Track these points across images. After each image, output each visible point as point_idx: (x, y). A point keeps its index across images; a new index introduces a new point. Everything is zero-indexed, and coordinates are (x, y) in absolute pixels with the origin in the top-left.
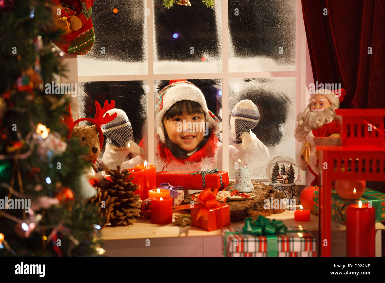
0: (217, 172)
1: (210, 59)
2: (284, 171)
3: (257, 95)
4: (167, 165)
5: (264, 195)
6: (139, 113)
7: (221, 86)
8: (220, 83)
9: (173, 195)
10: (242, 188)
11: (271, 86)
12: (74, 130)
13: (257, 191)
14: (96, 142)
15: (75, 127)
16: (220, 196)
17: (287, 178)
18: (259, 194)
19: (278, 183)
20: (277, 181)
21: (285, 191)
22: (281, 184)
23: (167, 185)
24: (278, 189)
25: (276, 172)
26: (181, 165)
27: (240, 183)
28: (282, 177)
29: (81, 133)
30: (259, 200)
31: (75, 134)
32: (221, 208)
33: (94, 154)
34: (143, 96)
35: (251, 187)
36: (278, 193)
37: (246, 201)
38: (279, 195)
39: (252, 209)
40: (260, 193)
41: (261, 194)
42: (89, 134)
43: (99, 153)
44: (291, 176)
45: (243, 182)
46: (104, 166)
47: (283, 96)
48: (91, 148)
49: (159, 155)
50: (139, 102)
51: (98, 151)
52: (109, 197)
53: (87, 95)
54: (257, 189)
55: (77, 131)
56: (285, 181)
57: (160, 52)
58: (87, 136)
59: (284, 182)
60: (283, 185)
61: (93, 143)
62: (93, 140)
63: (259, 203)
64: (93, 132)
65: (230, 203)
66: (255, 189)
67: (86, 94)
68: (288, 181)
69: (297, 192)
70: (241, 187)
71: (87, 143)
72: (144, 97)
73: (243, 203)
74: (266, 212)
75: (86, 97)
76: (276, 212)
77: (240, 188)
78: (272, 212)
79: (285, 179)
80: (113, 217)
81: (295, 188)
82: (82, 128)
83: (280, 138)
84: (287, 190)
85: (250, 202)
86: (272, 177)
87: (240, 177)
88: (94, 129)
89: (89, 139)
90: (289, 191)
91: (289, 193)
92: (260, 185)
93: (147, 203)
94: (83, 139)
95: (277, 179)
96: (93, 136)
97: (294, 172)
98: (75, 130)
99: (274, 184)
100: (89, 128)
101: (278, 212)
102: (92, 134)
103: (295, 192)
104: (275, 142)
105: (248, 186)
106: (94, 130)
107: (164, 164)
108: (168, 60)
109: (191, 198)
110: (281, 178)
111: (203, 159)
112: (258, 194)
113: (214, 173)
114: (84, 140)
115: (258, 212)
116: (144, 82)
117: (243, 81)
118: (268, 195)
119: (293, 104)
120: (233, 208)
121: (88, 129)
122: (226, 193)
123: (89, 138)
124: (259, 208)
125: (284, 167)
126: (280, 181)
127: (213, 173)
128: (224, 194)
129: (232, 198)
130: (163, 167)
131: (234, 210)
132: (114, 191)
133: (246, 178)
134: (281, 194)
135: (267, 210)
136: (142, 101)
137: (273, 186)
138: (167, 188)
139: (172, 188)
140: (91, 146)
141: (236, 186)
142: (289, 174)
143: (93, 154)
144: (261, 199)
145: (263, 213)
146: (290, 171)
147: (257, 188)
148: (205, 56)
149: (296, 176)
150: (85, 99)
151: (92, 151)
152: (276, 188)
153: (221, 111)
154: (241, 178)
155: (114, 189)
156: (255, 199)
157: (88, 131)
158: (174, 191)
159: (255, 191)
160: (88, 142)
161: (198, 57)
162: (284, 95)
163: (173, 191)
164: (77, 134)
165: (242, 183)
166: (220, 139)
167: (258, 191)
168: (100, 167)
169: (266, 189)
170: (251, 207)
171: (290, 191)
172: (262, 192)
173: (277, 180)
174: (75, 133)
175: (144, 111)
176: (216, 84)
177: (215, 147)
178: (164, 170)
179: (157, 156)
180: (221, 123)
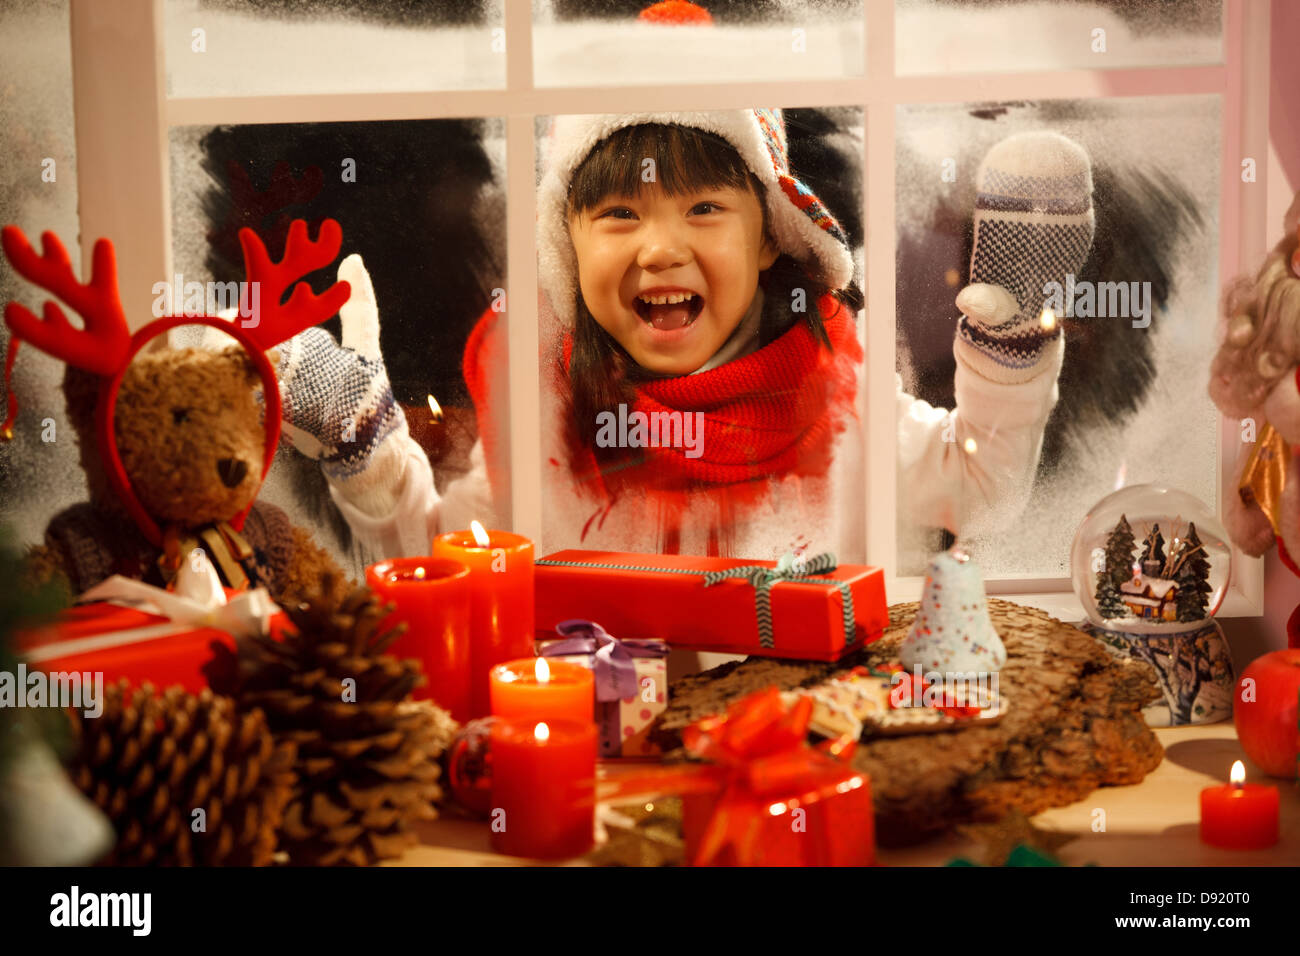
0: (827, 572)
2: (1159, 555)
5: (1053, 692)
7: (858, 140)
8: (855, 123)
9: (615, 687)
10: (947, 661)
11: (1102, 139)
12: (132, 373)
13: (1021, 668)
14: (236, 434)
15: (143, 356)
16: (832, 713)
17: (1171, 593)
18: (1029, 686)
19: (1129, 621)
20: (1125, 608)
21: (1161, 659)
22: (1145, 622)
23: (588, 632)
24: (1125, 646)
25: (1117, 564)
27: (935, 635)
28: (1148, 589)
29: (168, 387)
30: (1029, 722)
31: (140, 393)
32: (827, 791)
33: (230, 490)
34: (487, 189)
35: (990, 656)
36: (1127, 677)
37: (962, 737)
38: (1127, 683)
39: (989, 774)
40: (1036, 682)
41: (1038, 688)
42: (206, 392)
43: (251, 483)
44: (1193, 583)
45: (950, 631)
46: (286, 540)
47: (1160, 186)
48: (213, 463)
49: (564, 468)
51: (248, 479)
52: (267, 741)
53: (217, 187)
54: (1019, 656)
55: (148, 377)
56: (1161, 609)
58: (199, 401)
59: (1156, 612)
60: (1154, 627)
61: (223, 439)
62: (227, 419)
63: (1028, 744)
64: (230, 377)
65: (879, 747)
66: (1010, 656)
67: (212, 181)
68: (1179, 609)
69: (1218, 663)
70: (941, 651)
71: (195, 435)
72: (492, 190)
73: (944, 748)
74: (1060, 787)
75: (212, 195)
76: (1114, 780)
77: (939, 658)
78: (1093, 784)
79: (1164, 600)
80: (298, 830)
81: (1212, 643)
82: (176, 360)
83: (1146, 383)
84: (1167, 654)
85: (980, 742)
86: (1099, 587)
87: (938, 606)
88: (236, 362)
89: (205, 419)
90: (1180, 660)
91: (1180, 667)
92: (1039, 627)
93: (473, 744)
94: (180, 415)
95: (1124, 598)
96: (226, 403)
97: (1206, 560)
98: (141, 374)
99: (1111, 624)
100: (211, 362)
101: (1124, 781)
102: (224, 390)
103: (1212, 664)
104: (1118, 402)
105: (977, 649)
106: (233, 370)
107: (587, 508)
109: (698, 707)
110: (1141, 591)
112: (1025, 690)
113: (817, 573)
114: (184, 423)
115: (1023, 787)
116: (491, 126)
117: (965, 114)
118: (1078, 687)
119: (1209, 222)
120: (893, 781)
121: (204, 367)
122: (864, 693)
123: (205, 411)
124: (1026, 765)
125: (1160, 535)
126: (1140, 609)
127: (810, 575)
128: (853, 698)
129: (892, 726)
130: (582, 524)
131: (900, 793)
132: (297, 703)
133: (965, 608)
134: (1140, 676)
135: (1065, 778)
136: (481, 213)
137: (1104, 631)
138: (586, 646)
139: (610, 648)
140: (211, 453)
141: (918, 650)
142: (1183, 574)
143: (225, 492)
144: (1036, 717)
145: (1048, 791)
146: (1188, 557)
147: (1022, 651)
149: (1216, 581)
150: (210, 205)
151: (215, 475)
152: (1116, 644)
154: (942, 609)
155: (300, 691)
156: (1006, 722)
157: (202, 378)
158: (619, 665)
159: (1012, 669)
160: (200, 431)
162: (1164, 179)
163: (613, 668)
164: (147, 391)
165: (945, 632)
167: (1026, 673)
168: (269, 543)
169: (1064, 658)
170: (987, 766)
171: (1185, 658)
172: (1047, 677)
173: (1125, 603)
174: (138, 386)
175: (491, 259)
176: (838, 131)
177: (833, 429)
178: (588, 537)
179: (558, 470)
180: (862, 313)
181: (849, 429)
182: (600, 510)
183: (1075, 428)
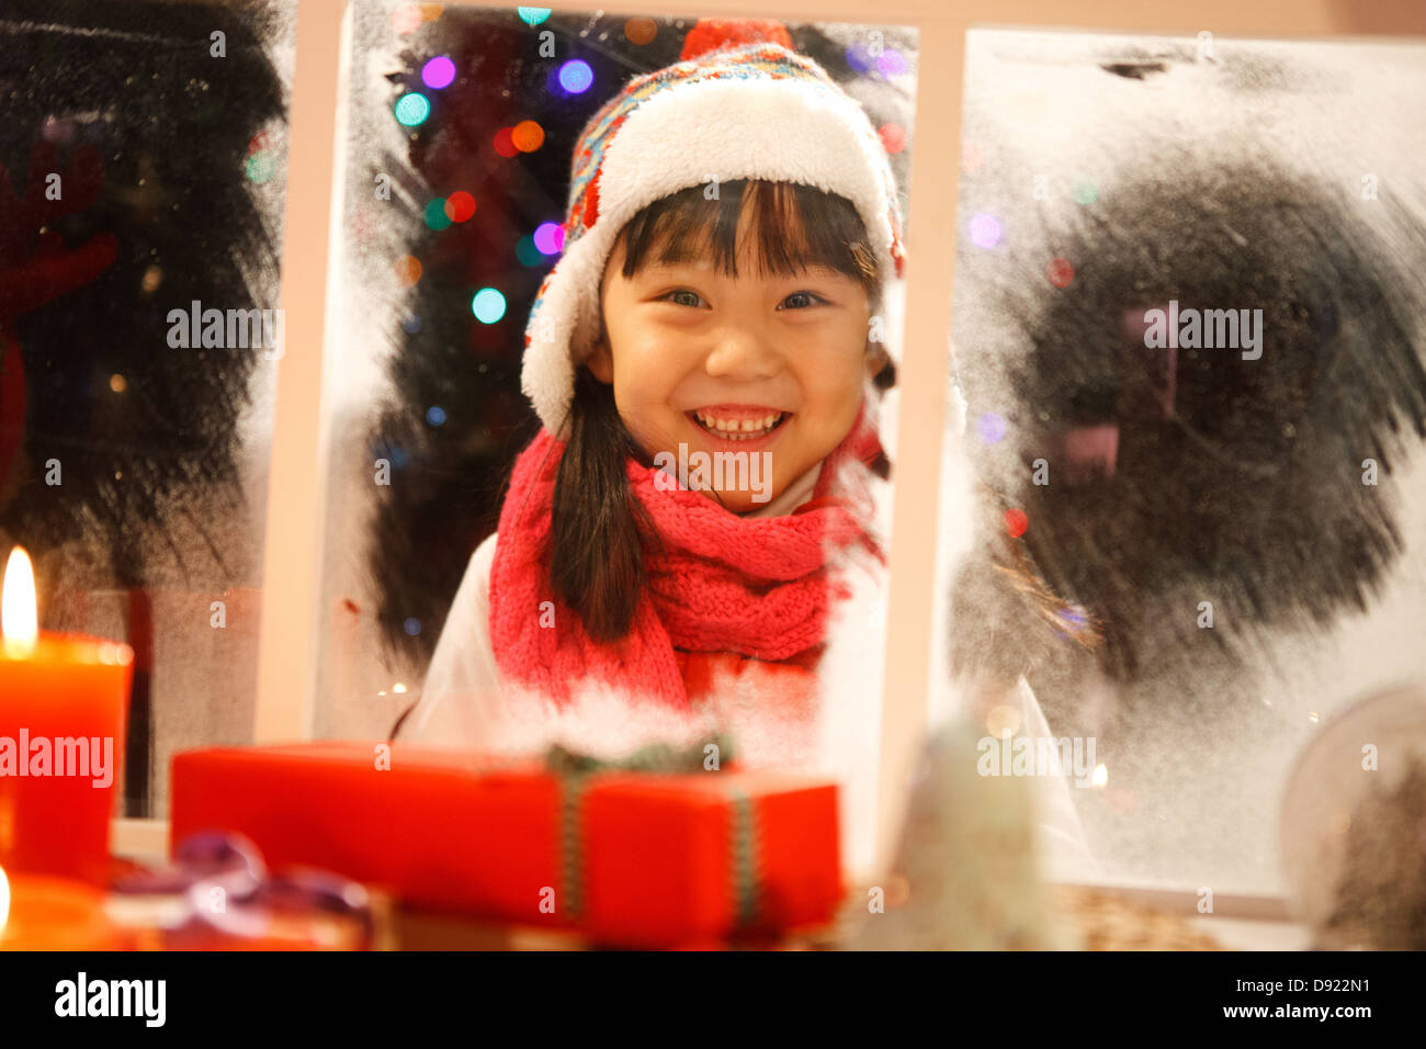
3: (1205, 190)
6: (231, 265)
7: (905, 96)
11: (1330, 128)
26: (546, 712)
34: (274, 132)
49: (368, 625)
50: (240, 176)
72: (280, 135)
83: (1384, 562)
104: (1332, 591)
111: (722, 679)
136: (260, 167)
175: (271, 249)
177: (831, 594)
179: (357, 621)
183: (1257, 633)
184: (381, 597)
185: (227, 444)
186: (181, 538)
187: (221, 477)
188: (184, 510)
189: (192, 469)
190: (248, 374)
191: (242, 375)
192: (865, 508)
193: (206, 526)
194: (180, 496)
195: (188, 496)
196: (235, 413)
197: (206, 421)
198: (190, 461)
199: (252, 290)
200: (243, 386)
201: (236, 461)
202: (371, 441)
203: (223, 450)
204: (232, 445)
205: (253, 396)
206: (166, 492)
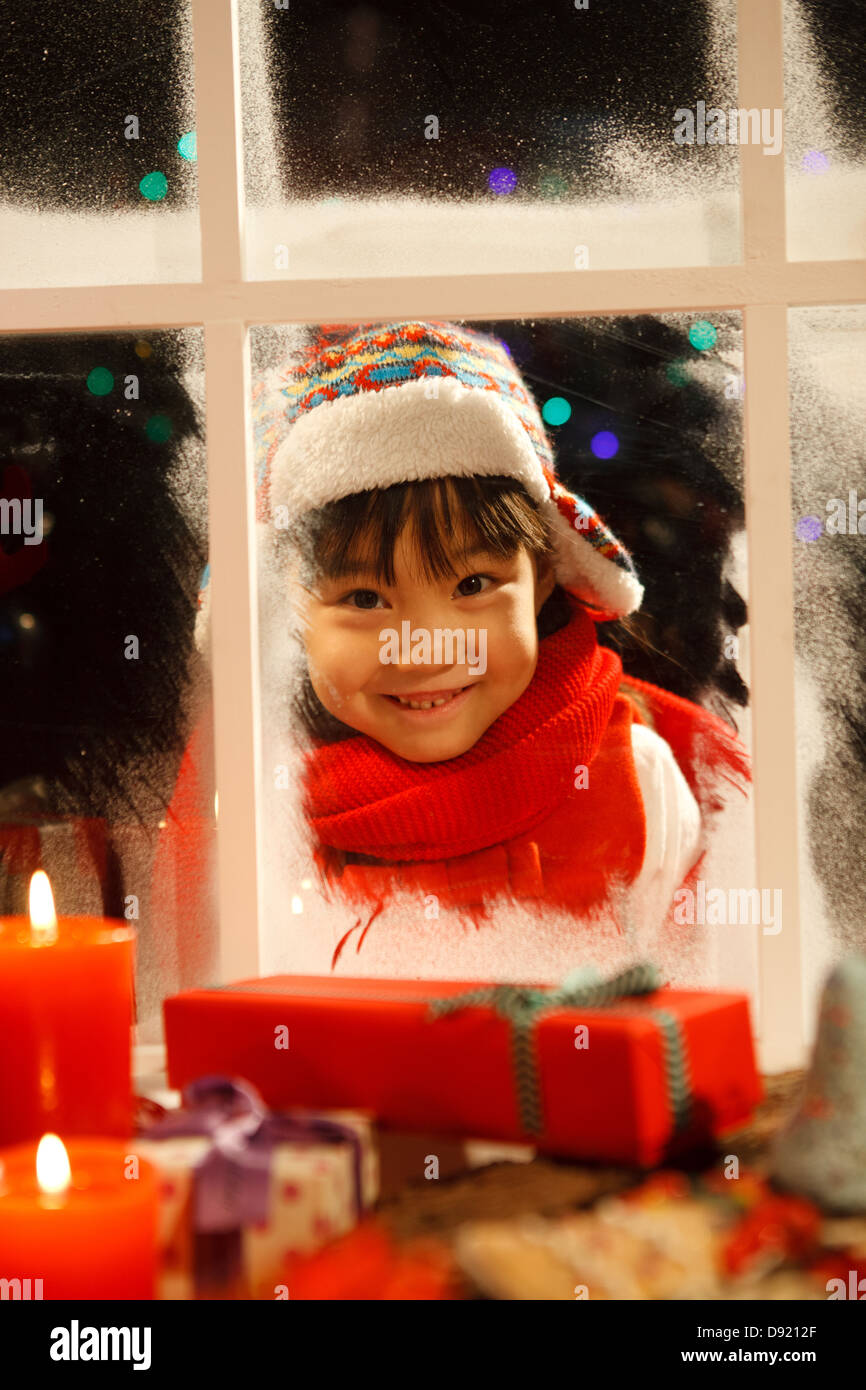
1: (652, 178)
4: (360, 930)
7: (735, 369)
8: (729, 345)
26: (465, 925)
57: (300, 137)
107: (343, 921)
108: (356, 191)
127: (615, 998)
130: (336, 943)
136: (179, 479)
148: (619, 155)
153: (740, 546)
158: (247, 1159)
161: (566, 167)
166: (737, 746)
176: (704, 357)
178: (340, 961)
180: (744, 630)
181: (727, 806)
182: (358, 924)
184: (316, 838)
185: (173, 719)
186: (140, 802)
187: (170, 747)
188: (142, 778)
189: (146, 743)
190: (186, 657)
191: (181, 657)
192: (728, 730)
193: (160, 790)
194: (137, 767)
195: (144, 766)
196: (178, 692)
197: (154, 699)
198: (142, 736)
199: (183, 584)
200: (183, 667)
201: (183, 732)
202: (297, 705)
203: (170, 722)
204: (177, 719)
205: (192, 675)
206: (124, 764)
